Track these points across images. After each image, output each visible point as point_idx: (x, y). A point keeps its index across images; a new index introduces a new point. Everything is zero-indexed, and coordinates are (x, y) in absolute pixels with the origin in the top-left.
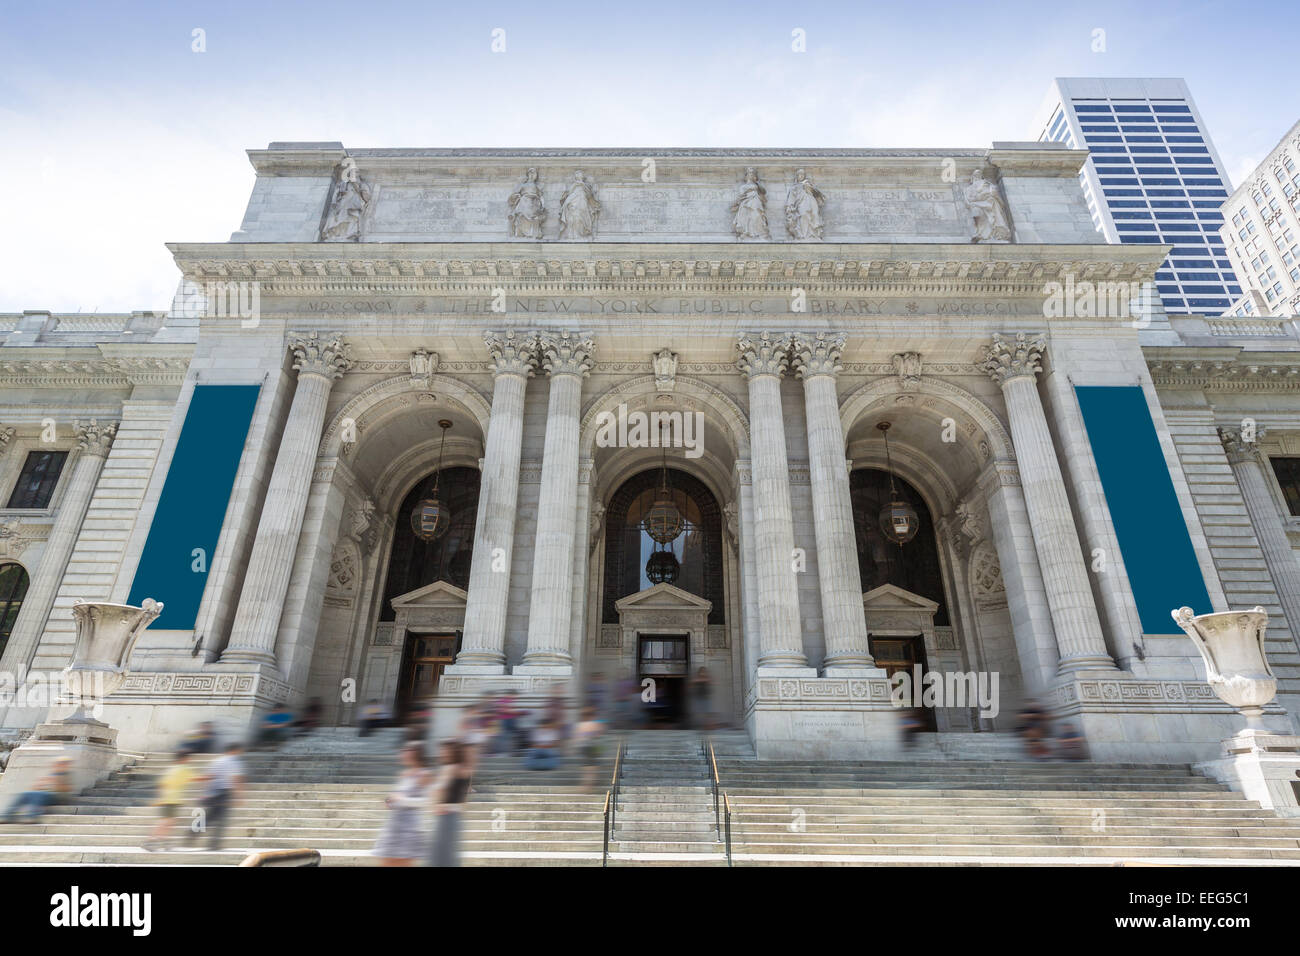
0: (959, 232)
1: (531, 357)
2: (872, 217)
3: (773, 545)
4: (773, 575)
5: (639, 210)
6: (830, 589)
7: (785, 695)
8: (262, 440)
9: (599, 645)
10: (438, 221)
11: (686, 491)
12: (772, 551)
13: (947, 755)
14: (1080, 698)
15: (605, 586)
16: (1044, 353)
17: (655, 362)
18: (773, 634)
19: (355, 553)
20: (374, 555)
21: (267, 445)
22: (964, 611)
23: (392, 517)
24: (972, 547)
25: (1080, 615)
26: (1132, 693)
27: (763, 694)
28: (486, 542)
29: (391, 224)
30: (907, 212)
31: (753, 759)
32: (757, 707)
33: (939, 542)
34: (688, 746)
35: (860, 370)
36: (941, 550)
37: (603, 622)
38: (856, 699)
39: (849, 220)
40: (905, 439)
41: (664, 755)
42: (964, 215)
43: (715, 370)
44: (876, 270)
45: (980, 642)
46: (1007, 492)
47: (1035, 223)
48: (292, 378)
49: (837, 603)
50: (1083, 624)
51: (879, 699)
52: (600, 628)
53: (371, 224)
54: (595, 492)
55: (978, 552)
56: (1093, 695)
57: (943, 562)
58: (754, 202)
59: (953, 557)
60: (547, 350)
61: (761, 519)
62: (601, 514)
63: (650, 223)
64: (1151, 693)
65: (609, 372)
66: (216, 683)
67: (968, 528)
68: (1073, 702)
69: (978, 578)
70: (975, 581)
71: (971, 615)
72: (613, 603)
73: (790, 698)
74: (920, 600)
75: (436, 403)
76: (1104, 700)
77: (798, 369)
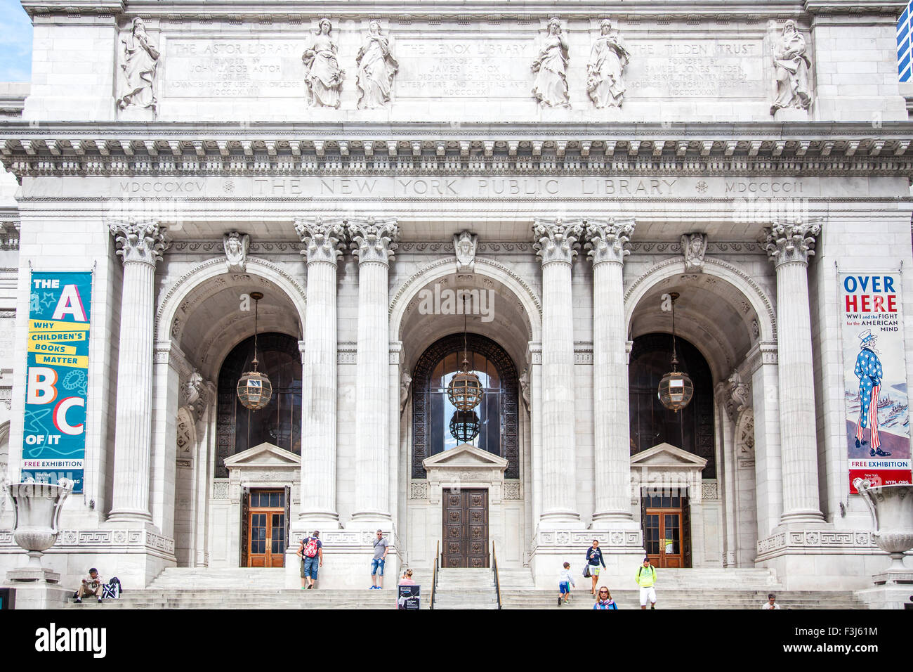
0: (761, 95)
1: (340, 241)
2: (676, 77)
3: (557, 422)
4: (555, 448)
5: (438, 69)
6: (602, 459)
7: (559, 543)
8: (104, 328)
9: (409, 497)
10: (233, 82)
11: (486, 355)
12: (555, 427)
13: (680, 585)
14: (788, 543)
15: (413, 445)
16: (818, 237)
17: (456, 242)
18: (553, 496)
19: (188, 420)
20: (203, 419)
21: (109, 333)
22: (728, 466)
23: (214, 383)
24: (740, 412)
25: (802, 479)
26: (828, 540)
27: (542, 542)
28: (314, 421)
29: (184, 85)
30: (712, 71)
31: (533, 589)
32: (537, 551)
33: (715, 404)
34: (484, 580)
35: (648, 250)
36: (716, 411)
37: (413, 478)
38: (614, 545)
39: (652, 81)
40: (693, 307)
41: (466, 586)
42: (769, 74)
43: (512, 250)
44: (670, 148)
45: (737, 492)
46: (767, 371)
47: (839, 85)
48: (118, 263)
49: (606, 471)
50: (803, 487)
51: (632, 545)
52: (410, 483)
53: (164, 85)
54: (403, 368)
55: (744, 416)
56: (799, 542)
57: (717, 422)
58: (556, 63)
59: (725, 418)
60: (354, 235)
61: (548, 400)
62: (408, 384)
63: (450, 84)
64: (844, 540)
65: (412, 252)
66: (113, 537)
67: (736, 395)
68: (784, 546)
69: (743, 438)
70: (740, 441)
71: (733, 471)
72: (421, 462)
73: (563, 545)
74: (691, 457)
75: (251, 283)
76: (806, 545)
77: (589, 254)
